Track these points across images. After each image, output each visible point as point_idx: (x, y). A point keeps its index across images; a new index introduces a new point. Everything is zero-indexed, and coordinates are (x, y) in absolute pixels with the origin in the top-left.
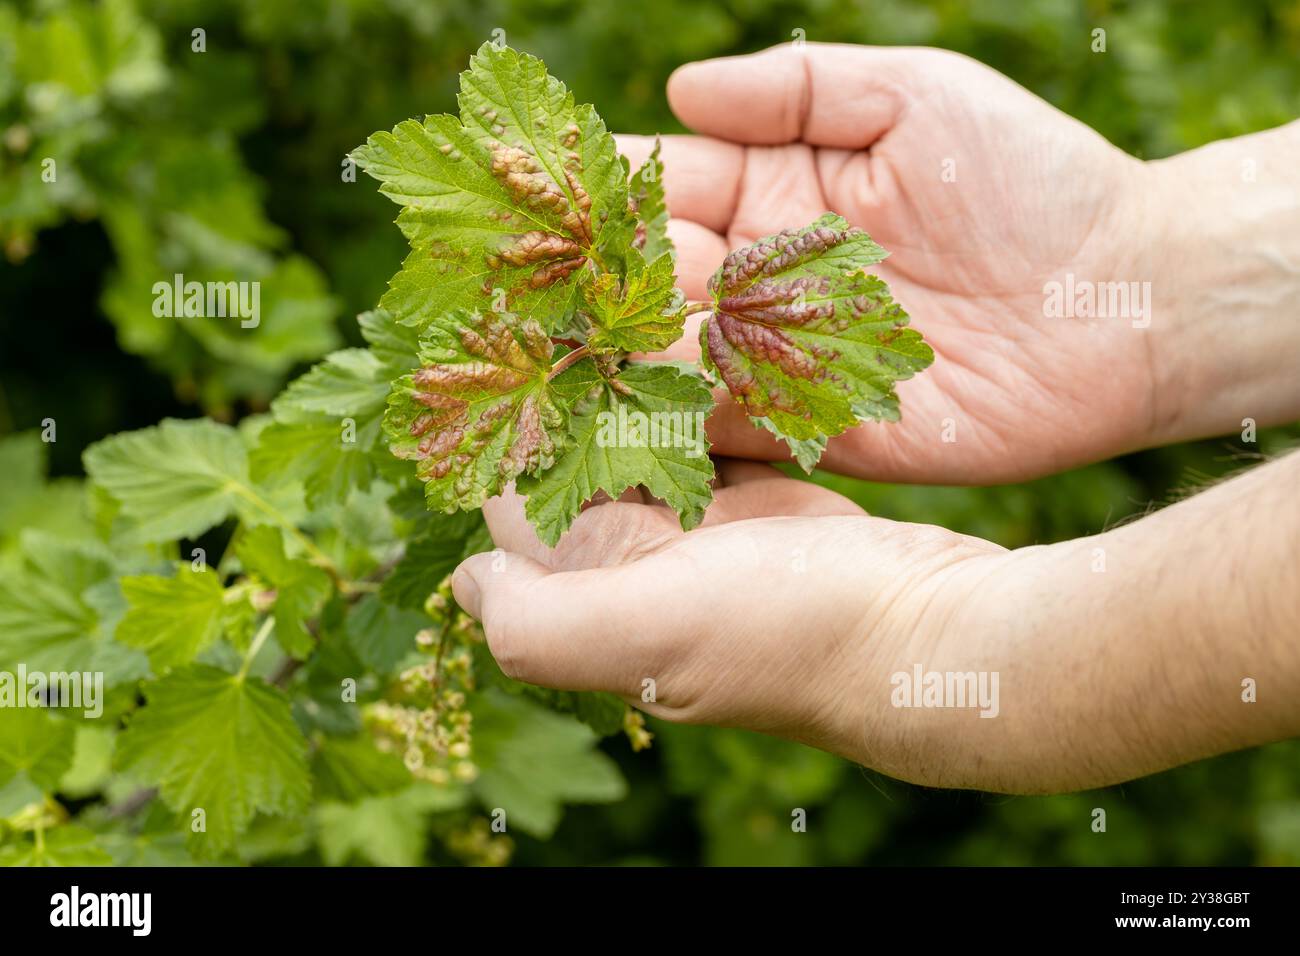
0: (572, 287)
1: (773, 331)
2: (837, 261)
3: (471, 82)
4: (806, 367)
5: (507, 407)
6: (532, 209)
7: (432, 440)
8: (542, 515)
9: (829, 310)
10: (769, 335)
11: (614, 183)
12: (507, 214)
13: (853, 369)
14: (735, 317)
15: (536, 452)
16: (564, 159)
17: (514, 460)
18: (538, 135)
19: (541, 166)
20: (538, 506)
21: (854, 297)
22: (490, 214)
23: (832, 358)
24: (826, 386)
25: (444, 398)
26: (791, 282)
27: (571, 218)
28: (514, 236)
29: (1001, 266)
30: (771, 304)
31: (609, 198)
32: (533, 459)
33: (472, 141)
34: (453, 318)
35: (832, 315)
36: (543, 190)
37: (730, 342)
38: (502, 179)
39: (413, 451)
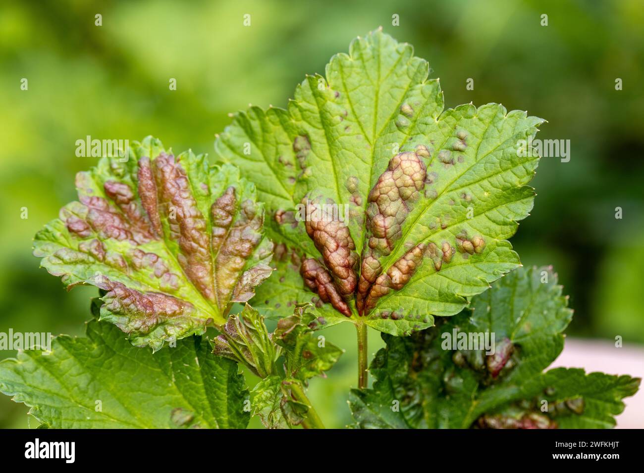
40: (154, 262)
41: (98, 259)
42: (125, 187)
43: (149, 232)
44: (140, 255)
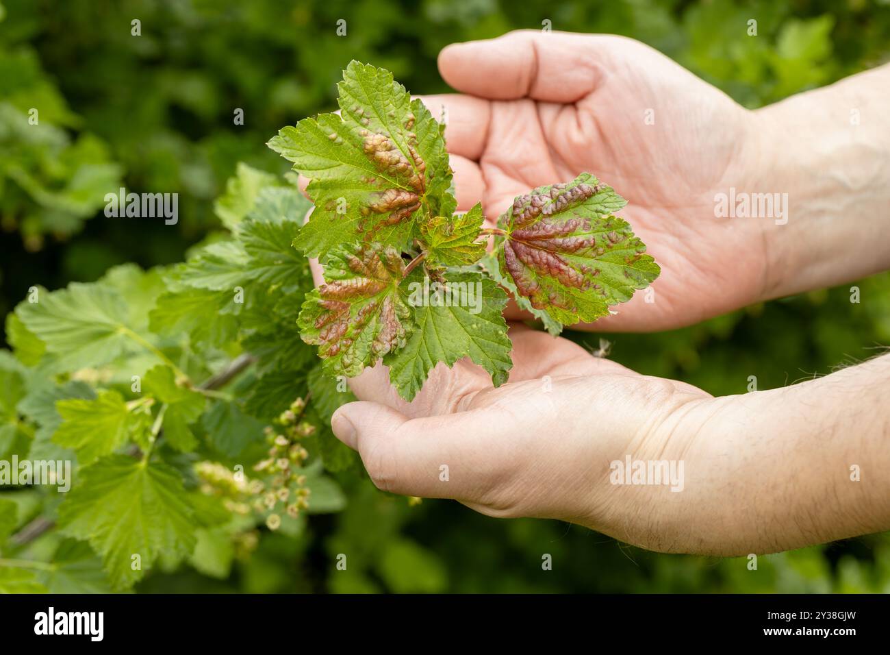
0: (412, 223)
1: (553, 255)
2: (594, 207)
3: (344, 88)
4: (577, 280)
5: (374, 306)
6: (390, 174)
7: (328, 330)
8: (400, 378)
9: (592, 242)
10: (551, 258)
11: (438, 152)
12: (373, 178)
13: (608, 282)
14: (524, 244)
15: (395, 337)
16: (407, 139)
17: (382, 343)
18: (391, 123)
19: (395, 145)
20: (397, 372)
21: (607, 233)
22: (363, 179)
23: (594, 274)
24: (590, 292)
25: (338, 304)
26: (565, 222)
27: (414, 179)
28: (379, 193)
29: (671, 187)
30: (551, 237)
31: (435, 162)
32: (394, 342)
33: (349, 130)
34: (342, 248)
35: (594, 245)
36: (398, 162)
37: (522, 261)
38: (371, 156)
39: (317, 339)
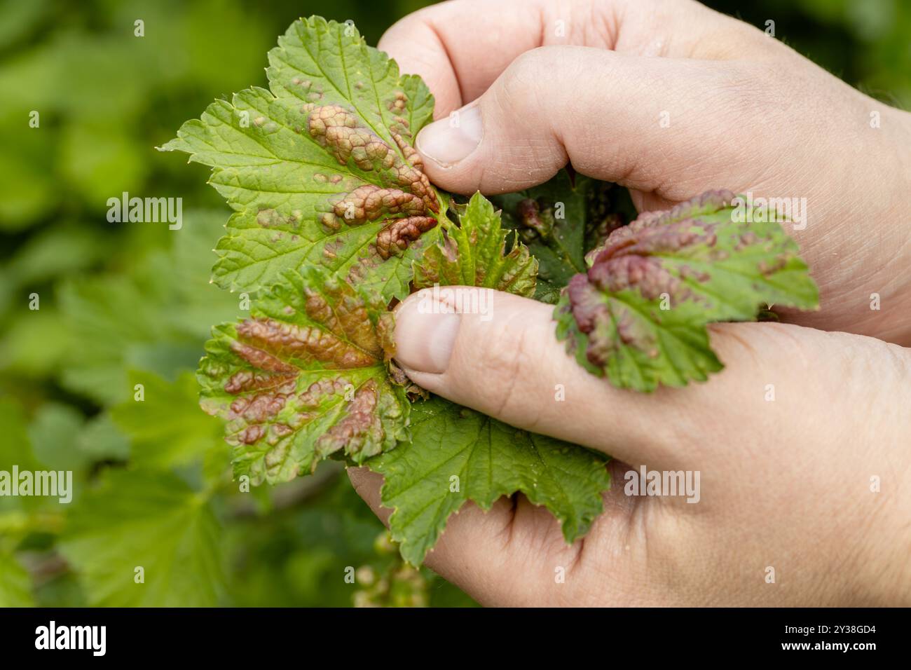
3: (280, 57)
4: (669, 285)
7: (248, 402)
8: (410, 530)
9: (710, 239)
12: (337, 177)
15: (362, 435)
16: (389, 122)
17: (333, 437)
18: (358, 96)
19: (363, 123)
22: (317, 177)
23: (700, 280)
25: (268, 358)
32: (356, 441)
33: (287, 110)
35: (712, 244)
36: (366, 144)
38: (322, 138)
39: (224, 410)
40: (320, 389)
41: (291, 434)
42: (241, 374)
43: (287, 378)
44: (307, 397)
